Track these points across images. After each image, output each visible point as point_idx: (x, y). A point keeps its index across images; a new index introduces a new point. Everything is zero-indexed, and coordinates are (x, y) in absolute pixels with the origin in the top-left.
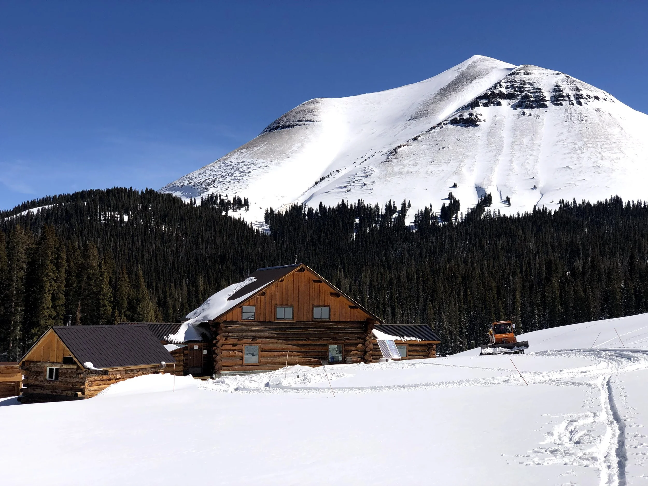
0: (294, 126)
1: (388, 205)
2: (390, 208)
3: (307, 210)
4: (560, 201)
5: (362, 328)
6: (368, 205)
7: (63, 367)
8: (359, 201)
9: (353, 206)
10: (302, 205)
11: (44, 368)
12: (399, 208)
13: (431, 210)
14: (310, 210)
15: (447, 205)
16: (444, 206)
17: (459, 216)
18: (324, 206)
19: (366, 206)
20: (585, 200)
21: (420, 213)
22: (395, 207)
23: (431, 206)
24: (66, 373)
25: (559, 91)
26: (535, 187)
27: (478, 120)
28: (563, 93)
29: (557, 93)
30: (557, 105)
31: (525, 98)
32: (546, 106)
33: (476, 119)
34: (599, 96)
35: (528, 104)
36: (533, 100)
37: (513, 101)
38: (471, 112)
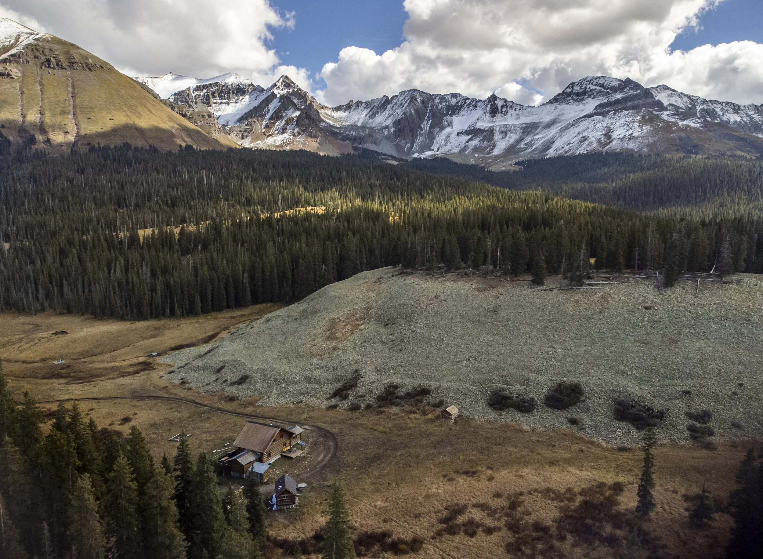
17: (12, 152)
25: (74, 58)
26: (67, 132)
27: (13, 74)
28: (77, 61)
29: (73, 60)
30: (74, 69)
31: (48, 61)
32: (66, 69)
33: (11, 73)
34: (104, 66)
35: (52, 66)
36: (55, 63)
37: (39, 62)
38: (6, 67)
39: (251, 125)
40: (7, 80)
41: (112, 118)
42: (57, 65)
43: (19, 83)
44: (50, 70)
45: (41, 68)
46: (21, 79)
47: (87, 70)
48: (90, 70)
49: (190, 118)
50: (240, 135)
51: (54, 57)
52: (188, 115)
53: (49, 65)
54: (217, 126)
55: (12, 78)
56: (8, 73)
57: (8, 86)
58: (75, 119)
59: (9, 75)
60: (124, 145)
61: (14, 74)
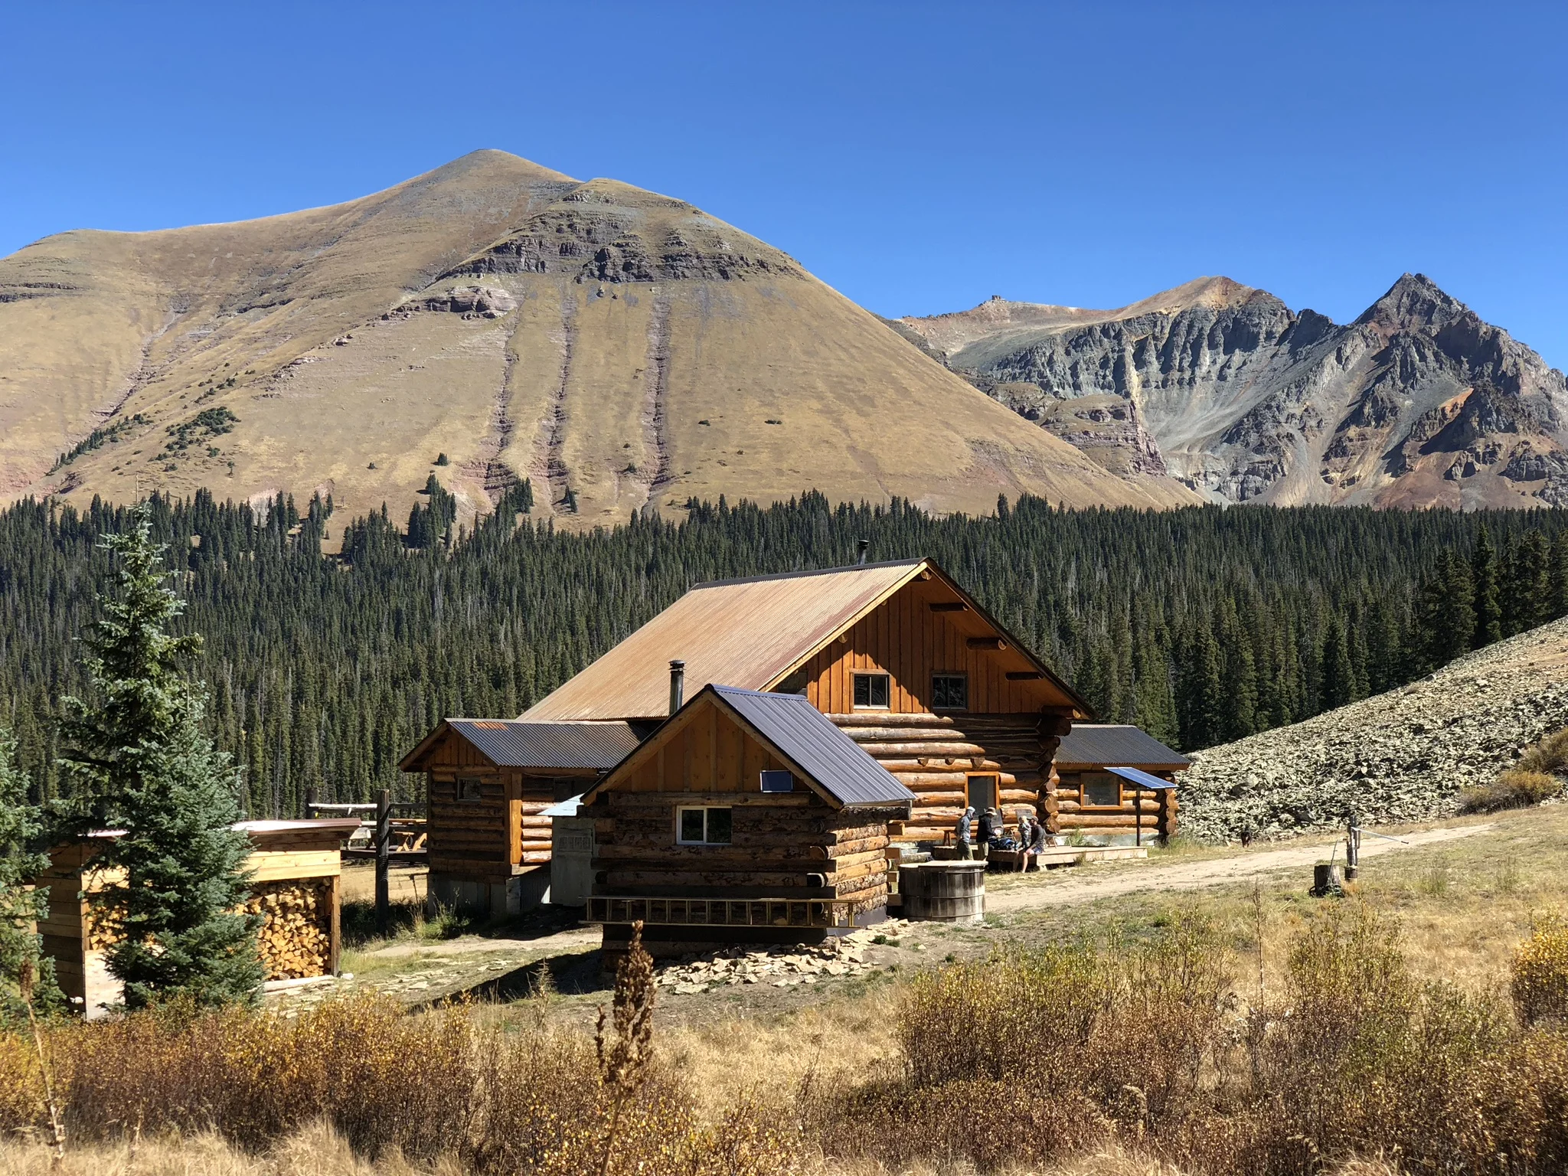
0: (14, 298)
1: (274, 504)
2: (281, 512)
3: (58, 513)
4: (689, 500)
5: (1034, 731)
6: (222, 505)
7: (749, 803)
8: (199, 494)
9: (184, 505)
10: (45, 502)
11: (667, 811)
12: (303, 512)
13: (384, 518)
14: (70, 514)
15: (423, 507)
16: (416, 507)
17: (455, 535)
18: (106, 505)
19: (218, 506)
20: (745, 500)
21: (357, 523)
22: (291, 509)
23: (384, 509)
24: (760, 821)
25: (679, 243)
26: (631, 469)
27: (493, 304)
28: (688, 250)
29: (676, 249)
30: (676, 277)
31: (602, 256)
32: (651, 279)
33: (487, 300)
34: (769, 261)
35: (609, 272)
36: (620, 262)
37: (575, 262)
38: (475, 284)
39: (1275, 449)
40: (476, 322)
41: (777, 418)
42: (627, 267)
43: (506, 328)
44: (604, 286)
45: (579, 281)
46: (512, 320)
47: (716, 275)
48: (724, 275)
49: (1047, 422)
50: (1234, 487)
51: (619, 245)
52: (1041, 413)
53: (602, 269)
54: (1143, 447)
55: (491, 316)
56: (479, 302)
57: (476, 339)
58: (658, 429)
59: (481, 307)
60: (804, 501)
61: (497, 303)
